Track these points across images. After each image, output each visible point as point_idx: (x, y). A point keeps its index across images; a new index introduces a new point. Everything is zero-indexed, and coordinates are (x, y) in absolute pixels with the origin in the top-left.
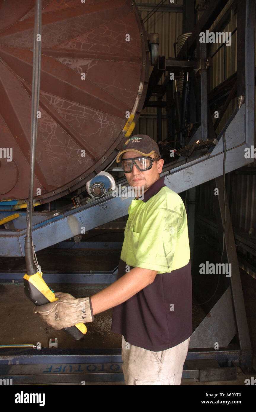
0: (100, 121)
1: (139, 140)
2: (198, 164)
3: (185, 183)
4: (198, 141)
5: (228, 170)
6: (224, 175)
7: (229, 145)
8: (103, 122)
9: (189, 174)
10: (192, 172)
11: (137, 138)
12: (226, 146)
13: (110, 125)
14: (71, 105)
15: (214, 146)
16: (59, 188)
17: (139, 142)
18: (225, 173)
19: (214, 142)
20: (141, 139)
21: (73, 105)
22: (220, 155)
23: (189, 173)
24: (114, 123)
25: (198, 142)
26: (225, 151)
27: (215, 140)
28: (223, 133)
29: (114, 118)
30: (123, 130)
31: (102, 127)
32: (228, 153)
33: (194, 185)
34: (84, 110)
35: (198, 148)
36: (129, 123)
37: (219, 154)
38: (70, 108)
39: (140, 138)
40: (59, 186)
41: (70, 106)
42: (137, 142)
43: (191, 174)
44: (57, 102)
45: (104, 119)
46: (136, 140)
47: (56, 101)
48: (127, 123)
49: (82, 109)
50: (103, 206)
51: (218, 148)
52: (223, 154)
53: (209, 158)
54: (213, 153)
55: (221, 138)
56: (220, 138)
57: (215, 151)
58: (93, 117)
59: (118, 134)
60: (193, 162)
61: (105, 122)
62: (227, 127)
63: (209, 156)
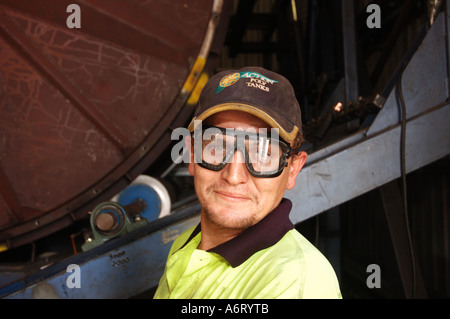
0: (134, 71)
1: (268, 85)
2: (340, 154)
3: (312, 198)
4: (339, 105)
5: (412, 165)
6: (404, 178)
7: (411, 108)
8: (140, 73)
9: (320, 178)
10: (326, 172)
11: (263, 78)
12: (404, 109)
13: (156, 79)
14: (73, 38)
15: (375, 111)
16: (47, 213)
17: (267, 89)
18: (407, 172)
19: (375, 102)
20: (272, 82)
21: (76, 38)
22: (391, 132)
23: (321, 175)
24: (162, 75)
25: (338, 107)
26: (402, 122)
27: (378, 96)
28: (396, 82)
29: (164, 66)
30: (184, 90)
31: (137, 84)
32: (410, 128)
33: (333, 204)
34: (100, 49)
35: (339, 119)
36: (195, 75)
37: (389, 129)
38: (70, 45)
39: (268, 80)
40: (47, 209)
41: (69, 41)
42: (262, 88)
43: (326, 176)
44: (43, 32)
45: (141, 67)
46: (259, 81)
47: (39, 29)
48: (191, 76)
49: (95, 48)
50: (118, 259)
51: (387, 116)
52: (399, 129)
53: (365, 138)
54: (374, 128)
55: (393, 94)
56: (390, 92)
57: (380, 122)
58: (120, 63)
59: (173, 98)
60: (330, 149)
61: (145, 74)
62: (403, 68)
63: (365, 135)
